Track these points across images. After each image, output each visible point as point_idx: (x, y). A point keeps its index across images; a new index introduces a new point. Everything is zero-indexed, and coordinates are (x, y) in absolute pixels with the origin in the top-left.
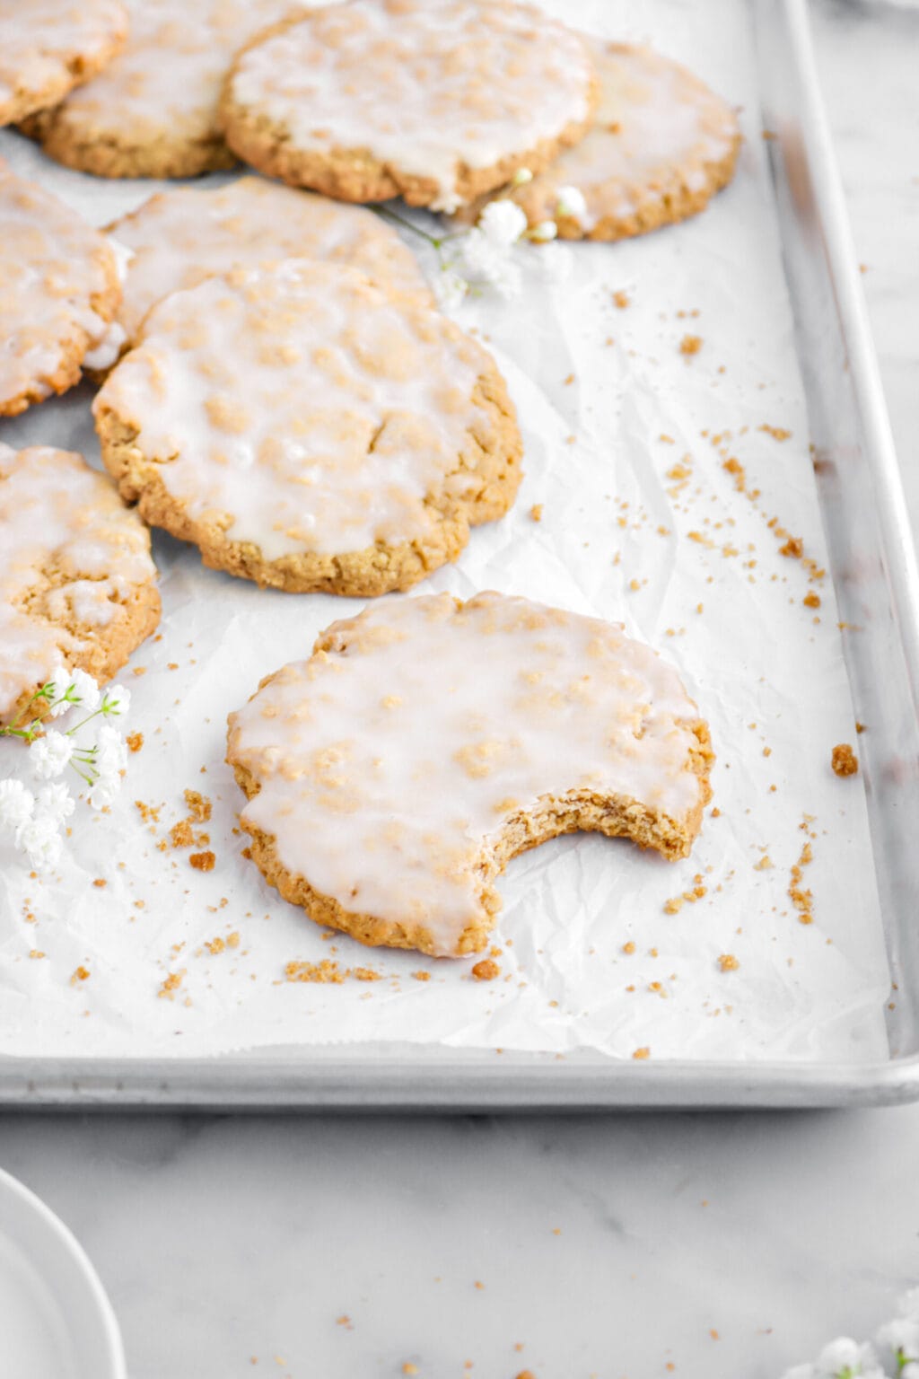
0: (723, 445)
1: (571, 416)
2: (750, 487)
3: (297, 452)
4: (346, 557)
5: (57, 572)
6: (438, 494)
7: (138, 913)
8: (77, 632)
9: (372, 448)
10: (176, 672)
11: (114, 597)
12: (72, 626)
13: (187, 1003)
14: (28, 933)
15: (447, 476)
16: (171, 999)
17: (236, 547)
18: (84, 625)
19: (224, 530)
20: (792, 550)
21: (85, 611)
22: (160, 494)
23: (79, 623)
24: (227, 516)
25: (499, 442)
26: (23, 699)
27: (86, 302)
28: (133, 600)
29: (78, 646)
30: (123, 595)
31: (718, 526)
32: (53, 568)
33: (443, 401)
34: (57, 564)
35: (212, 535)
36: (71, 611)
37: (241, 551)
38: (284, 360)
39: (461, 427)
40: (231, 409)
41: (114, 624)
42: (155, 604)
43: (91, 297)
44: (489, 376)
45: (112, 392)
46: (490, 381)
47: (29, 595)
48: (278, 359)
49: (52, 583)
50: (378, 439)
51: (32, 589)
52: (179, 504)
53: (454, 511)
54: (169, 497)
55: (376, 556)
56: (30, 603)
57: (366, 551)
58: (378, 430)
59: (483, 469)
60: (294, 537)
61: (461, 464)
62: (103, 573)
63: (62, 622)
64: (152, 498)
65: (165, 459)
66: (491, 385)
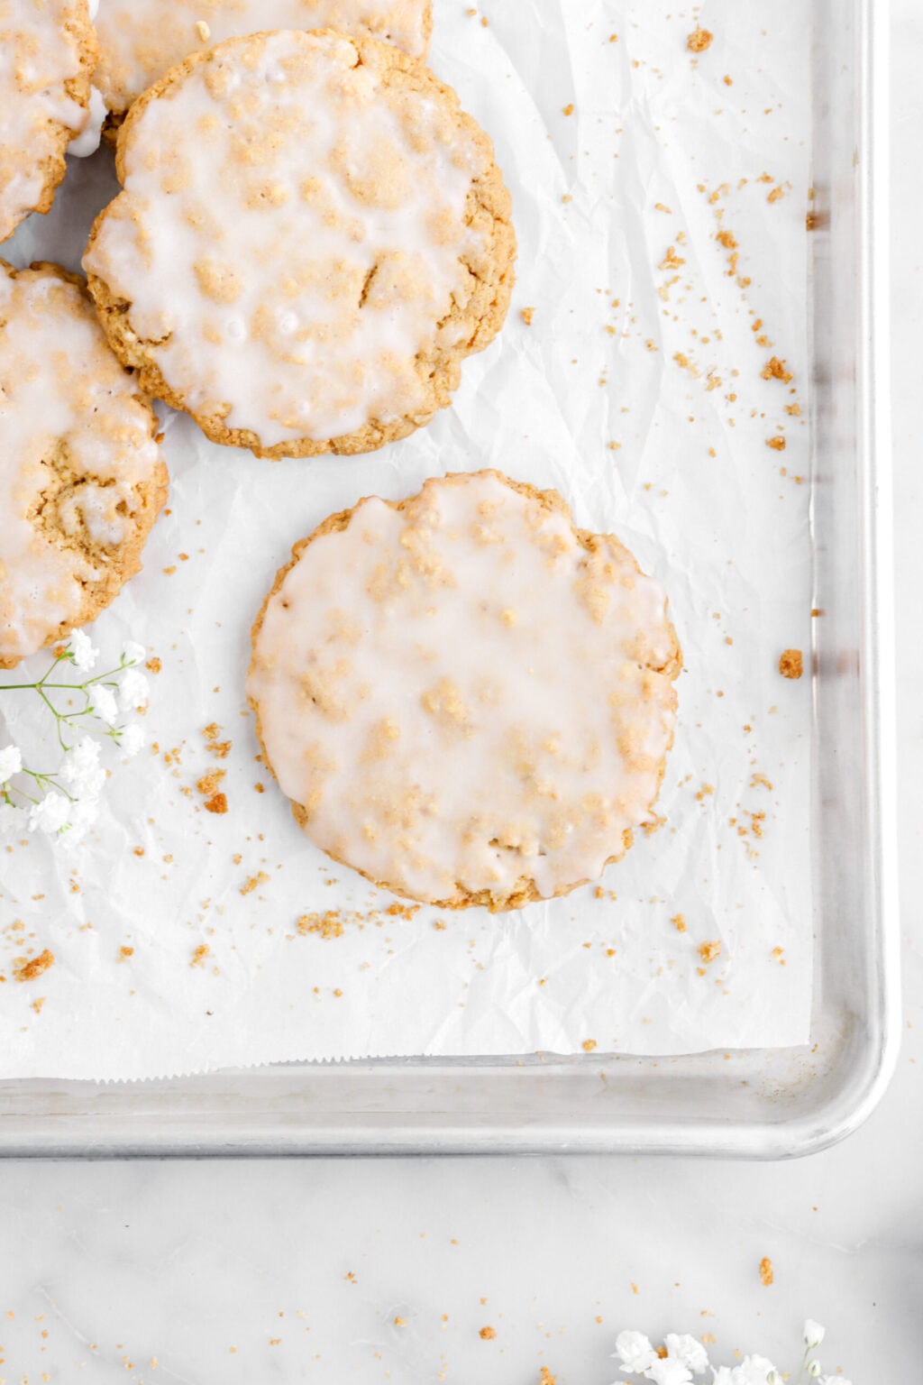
0: (719, 204)
2: (743, 270)
3: (290, 323)
4: (341, 438)
5: (66, 468)
6: (430, 350)
7: (169, 867)
8: (92, 552)
9: (364, 295)
11: (122, 507)
12: (86, 544)
13: (216, 970)
14: (76, 904)
15: (440, 325)
16: (203, 966)
17: (235, 433)
18: (97, 544)
19: (223, 418)
21: (99, 530)
23: (93, 543)
24: (225, 405)
25: (492, 266)
26: (49, 640)
27: (60, 91)
28: (142, 511)
29: (95, 575)
30: (131, 507)
31: (705, 341)
32: (61, 463)
33: (435, 226)
34: (66, 457)
35: (211, 426)
36: (83, 526)
37: (239, 437)
38: (272, 202)
39: (452, 258)
40: (220, 276)
41: (125, 544)
42: (162, 481)
43: (65, 82)
44: (484, 178)
45: (100, 260)
46: (484, 183)
47: (42, 501)
48: (265, 199)
49: (63, 481)
50: (370, 285)
51: (44, 492)
52: (177, 395)
53: (445, 362)
54: (167, 386)
55: (370, 435)
56: (44, 514)
57: (360, 430)
58: (370, 273)
59: (474, 308)
60: (290, 426)
61: (454, 303)
62: (111, 475)
63: (76, 539)
64: (150, 381)
65: (160, 340)
66: (486, 189)
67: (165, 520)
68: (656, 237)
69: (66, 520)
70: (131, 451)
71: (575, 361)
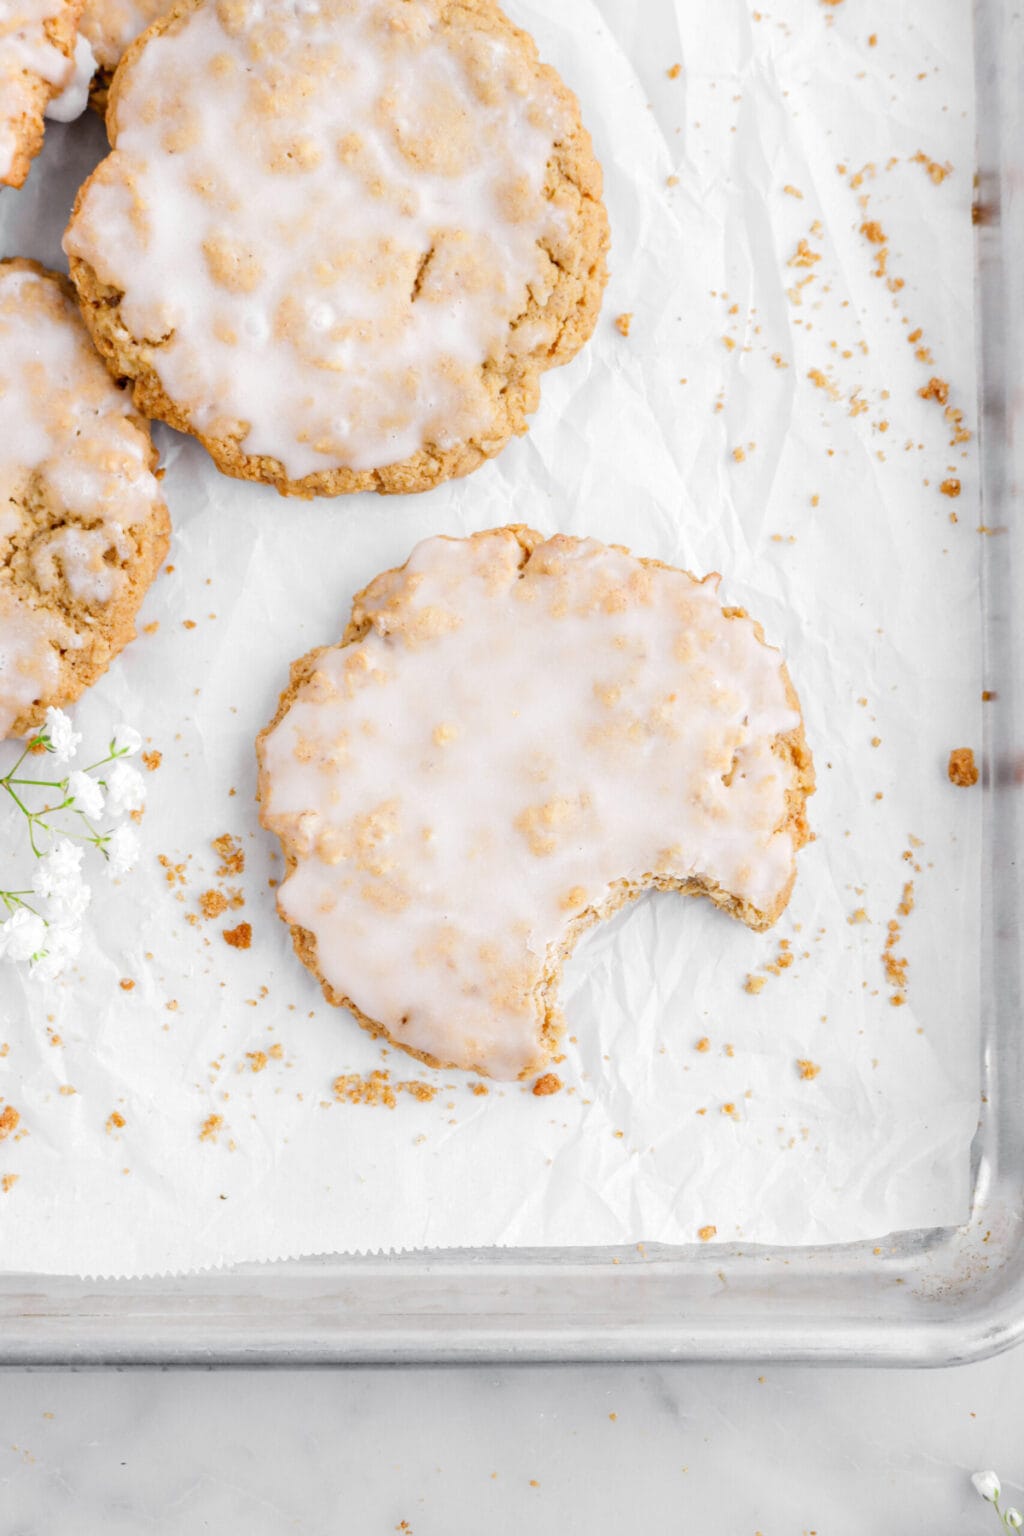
0: (864, 189)
1: (674, 133)
2: (895, 270)
3: (323, 318)
4: (388, 468)
5: (41, 507)
6: (501, 357)
7: (170, 1017)
8: (73, 612)
9: (417, 285)
10: (193, 632)
11: (110, 556)
12: (66, 602)
13: (231, 1145)
14: (54, 1058)
15: (513, 326)
16: (214, 1140)
17: (254, 462)
18: (80, 602)
19: (238, 441)
20: (935, 392)
21: (79, 582)
22: (156, 394)
23: (74, 601)
24: (241, 424)
25: (579, 252)
26: (19, 724)
27: (38, 33)
28: (137, 561)
29: (77, 641)
30: (122, 555)
31: (847, 355)
32: (35, 501)
33: (507, 199)
34: (41, 493)
35: (224, 451)
36: (62, 580)
37: (260, 467)
38: (301, 163)
39: (529, 240)
40: (235, 256)
41: (115, 602)
42: (162, 528)
43: (44, 23)
44: (568, 142)
45: (85, 238)
46: (569, 148)
47: (10, 549)
48: (292, 160)
49: (37, 524)
50: (426, 273)
51: (14, 538)
52: (180, 410)
53: (520, 374)
54: (168, 398)
55: (425, 464)
56: (13, 565)
57: (412, 459)
58: (424, 257)
59: (557, 304)
60: (325, 451)
61: (531, 298)
62: (96, 515)
63: (53, 596)
64: (147, 393)
65: (159, 339)
66: (571, 156)
67: (168, 579)
68: (785, 227)
69: (40, 572)
70: (122, 484)
71: (683, 381)
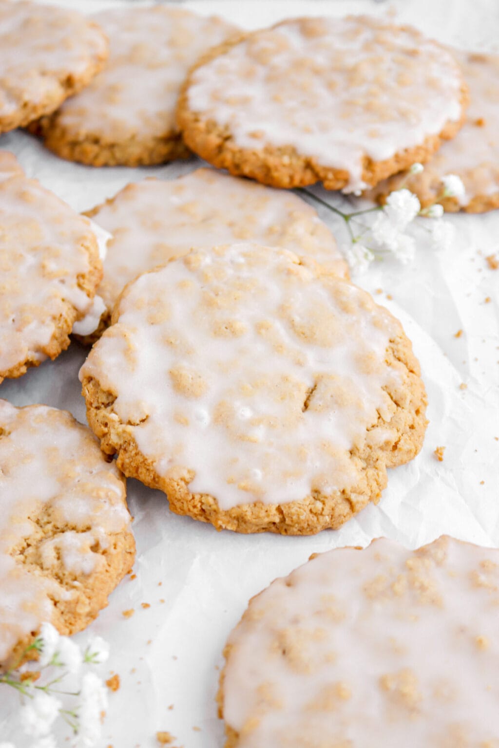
1: (461, 365)
3: (246, 413)
4: (289, 505)
5: (49, 523)
6: (362, 446)
8: (65, 581)
9: (306, 406)
10: (148, 611)
11: (95, 548)
12: (61, 575)
15: (368, 430)
17: (197, 497)
18: (71, 574)
19: (187, 483)
21: (72, 561)
22: (133, 453)
23: (66, 573)
24: (189, 472)
25: (409, 397)
26: (19, 647)
27: (74, 281)
28: (112, 550)
29: (65, 595)
30: (104, 545)
32: (46, 519)
33: (361, 363)
34: (49, 515)
35: (177, 488)
36: (59, 561)
37: (201, 502)
38: (233, 332)
39: (377, 385)
40: (191, 377)
41: (96, 573)
42: (130, 547)
43: (78, 277)
44: (398, 340)
45: (94, 364)
46: (399, 343)
47: (25, 545)
48: (228, 330)
49: (45, 533)
50: (311, 398)
51: (28, 539)
52: (149, 461)
53: (375, 459)
54: (141, 455)
55: (313, 504)
56: (26, 553)
57: (304, 500)
58: (310, 391)
59: (397, 422)
60: (245, 489)
61: (379, 418)
62: (87, 523)
63: (52, 571)
64: (127, 455)
65: (138, 422)
66: (400, 347)
67: (131, 583)
69: (45, 555)
70: (106, 506)
71: (482, 483)
